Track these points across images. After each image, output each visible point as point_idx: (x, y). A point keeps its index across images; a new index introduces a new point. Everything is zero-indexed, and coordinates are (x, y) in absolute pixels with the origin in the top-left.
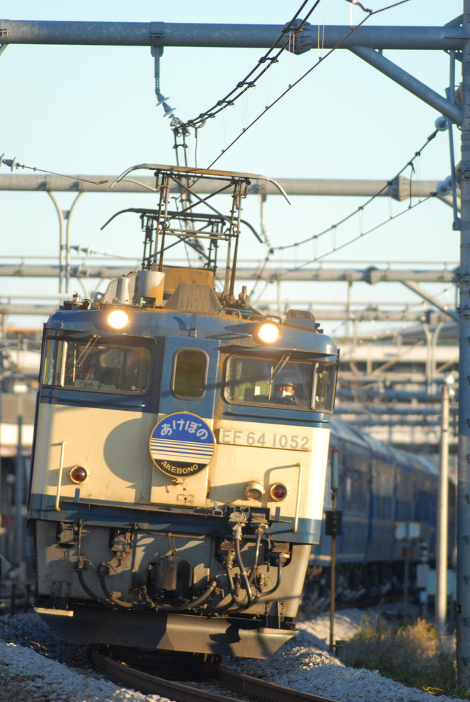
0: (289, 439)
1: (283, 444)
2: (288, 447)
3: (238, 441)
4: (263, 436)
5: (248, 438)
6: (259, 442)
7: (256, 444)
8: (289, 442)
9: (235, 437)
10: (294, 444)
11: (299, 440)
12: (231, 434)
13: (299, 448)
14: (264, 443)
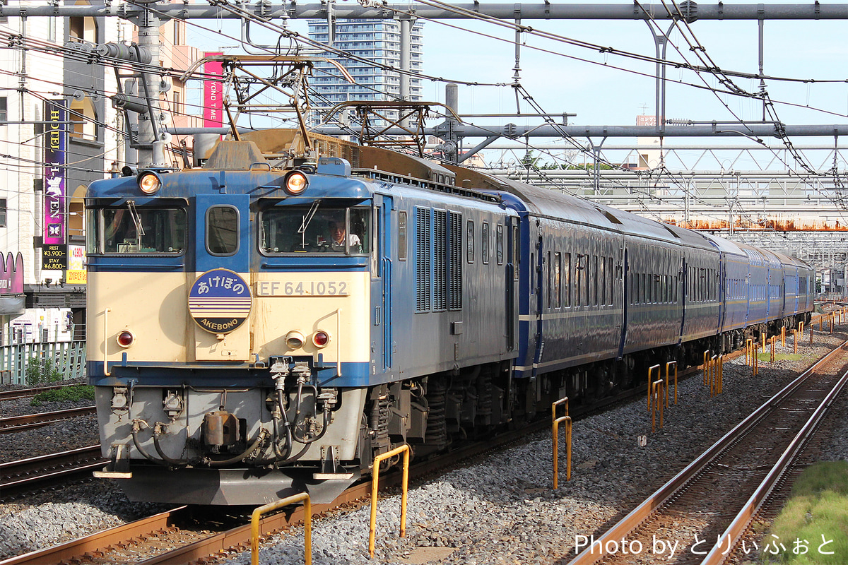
0: (327, 286)
1: (321, 291)
5: (286, 288)
8: (327, 289)
9: (273, 288)
11: (336, 286)
12: (269, 286)
14: (302, 291)
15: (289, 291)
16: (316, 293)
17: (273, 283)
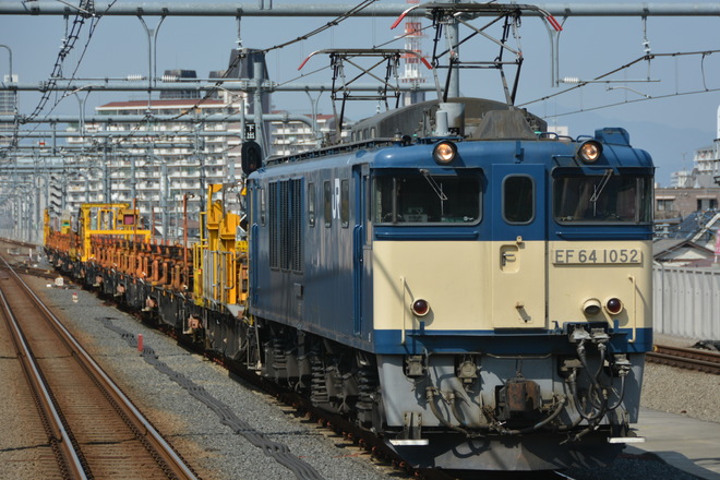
0: (619, 253)
1: (613, 258)
2: (618, 261)
3: (571, 260)
4: (594, 253)
5: (580, 256)
6: (590, 259)
7: (588, 261)
8: (619, 257)
9: (568, 256)
10: (624, 258)
11: (628, 253)
12: (564, 254)
13: (628, 261)
14: (595, 259)
15: (583, 258)
16: (608, 261)
17: (568, 251)
